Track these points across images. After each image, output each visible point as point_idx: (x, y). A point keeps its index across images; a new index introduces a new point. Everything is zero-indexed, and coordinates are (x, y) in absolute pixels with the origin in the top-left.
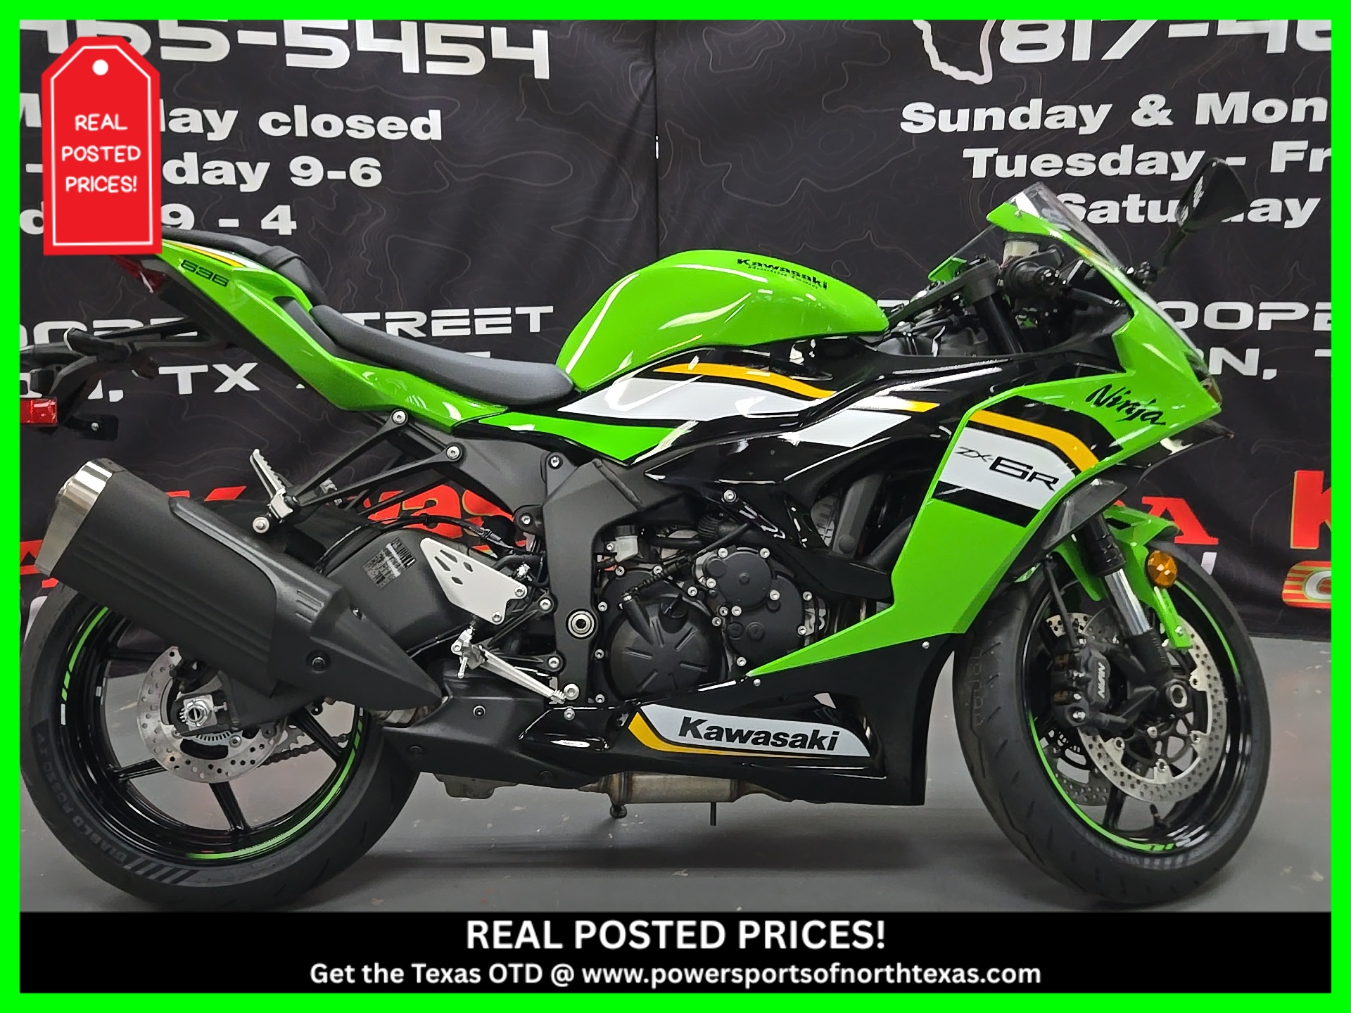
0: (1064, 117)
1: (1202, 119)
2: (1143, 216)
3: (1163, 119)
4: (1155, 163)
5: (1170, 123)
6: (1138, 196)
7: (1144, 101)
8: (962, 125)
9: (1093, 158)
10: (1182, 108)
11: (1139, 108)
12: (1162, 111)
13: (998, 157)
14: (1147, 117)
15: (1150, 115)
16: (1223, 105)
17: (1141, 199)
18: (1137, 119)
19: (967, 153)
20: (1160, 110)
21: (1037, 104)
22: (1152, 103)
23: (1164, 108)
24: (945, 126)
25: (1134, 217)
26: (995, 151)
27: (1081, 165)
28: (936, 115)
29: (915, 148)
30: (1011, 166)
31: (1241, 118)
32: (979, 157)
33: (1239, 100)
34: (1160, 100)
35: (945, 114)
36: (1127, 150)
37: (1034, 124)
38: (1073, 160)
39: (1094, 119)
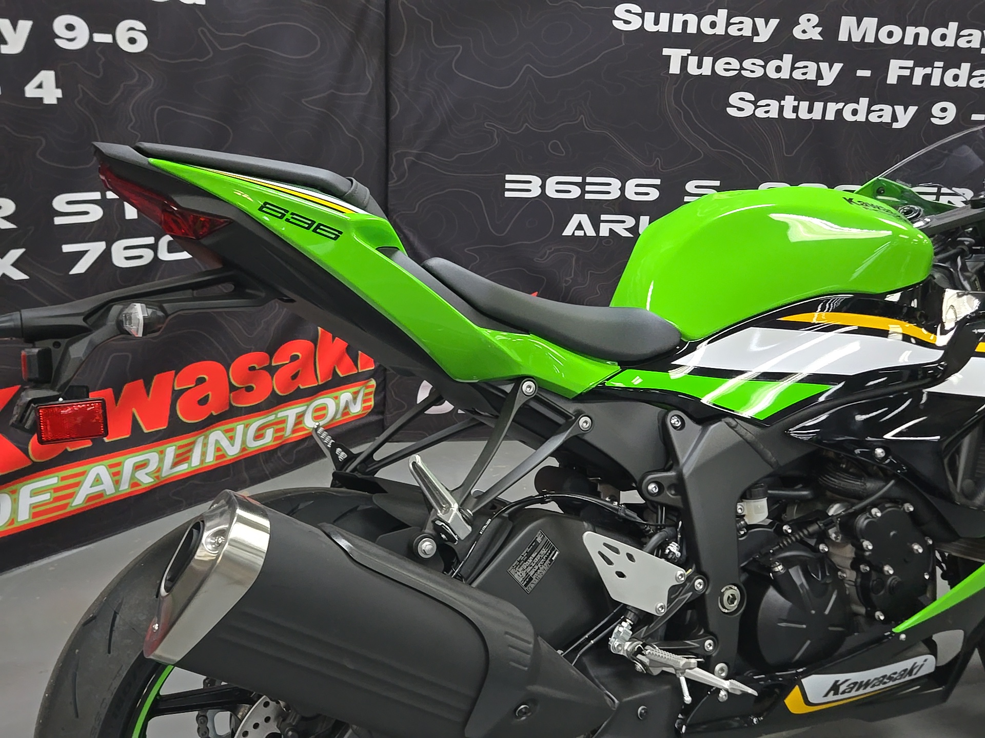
0: (743, 26)
1: (843, 37)
2: (795, 114)
3: (815, 34)
5: (820, 38)
6: (793, 97)
7: (803, 19)
8: (663, 27)
10: (830, 27)
11: (799, 24)
12: (816, 28)
13: (690, 57)
14: (804, 32)
15: (806, 30)
16: (858, 27)
18: (797, 33)
19: (666, 51)
21: (723, 13)
22: (809, 20)
24: (650, 27)
28: (642, 16)
29: (624, 44)
33: (870, 23)
34: (815, 19)
35: (650, 16)
36: (788, 58)
37: (720, 30)
38: (747, 63)
39: (766, 30)
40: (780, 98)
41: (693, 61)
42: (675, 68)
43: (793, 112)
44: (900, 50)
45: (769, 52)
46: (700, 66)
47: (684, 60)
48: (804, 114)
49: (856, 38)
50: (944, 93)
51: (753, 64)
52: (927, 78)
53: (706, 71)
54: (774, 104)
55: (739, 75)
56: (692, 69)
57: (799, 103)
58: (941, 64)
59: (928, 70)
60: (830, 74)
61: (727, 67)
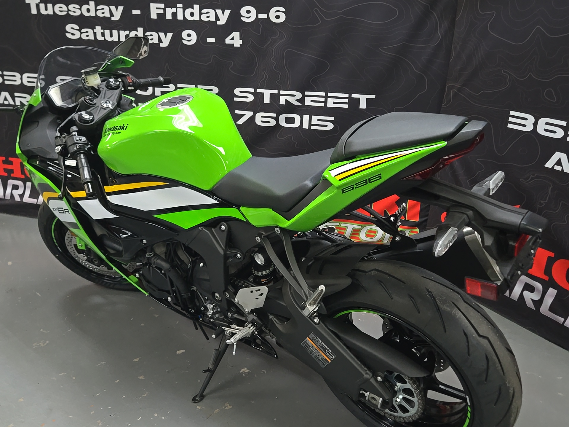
46: (46, 9)
50: (186, 24)
52: (174, 15)
53: (50, 12)
54: (90, 31)
55: (68, 14)
57: (104, 31)
58: (181, 6)
59: (174, 10)
61: (61, 9)
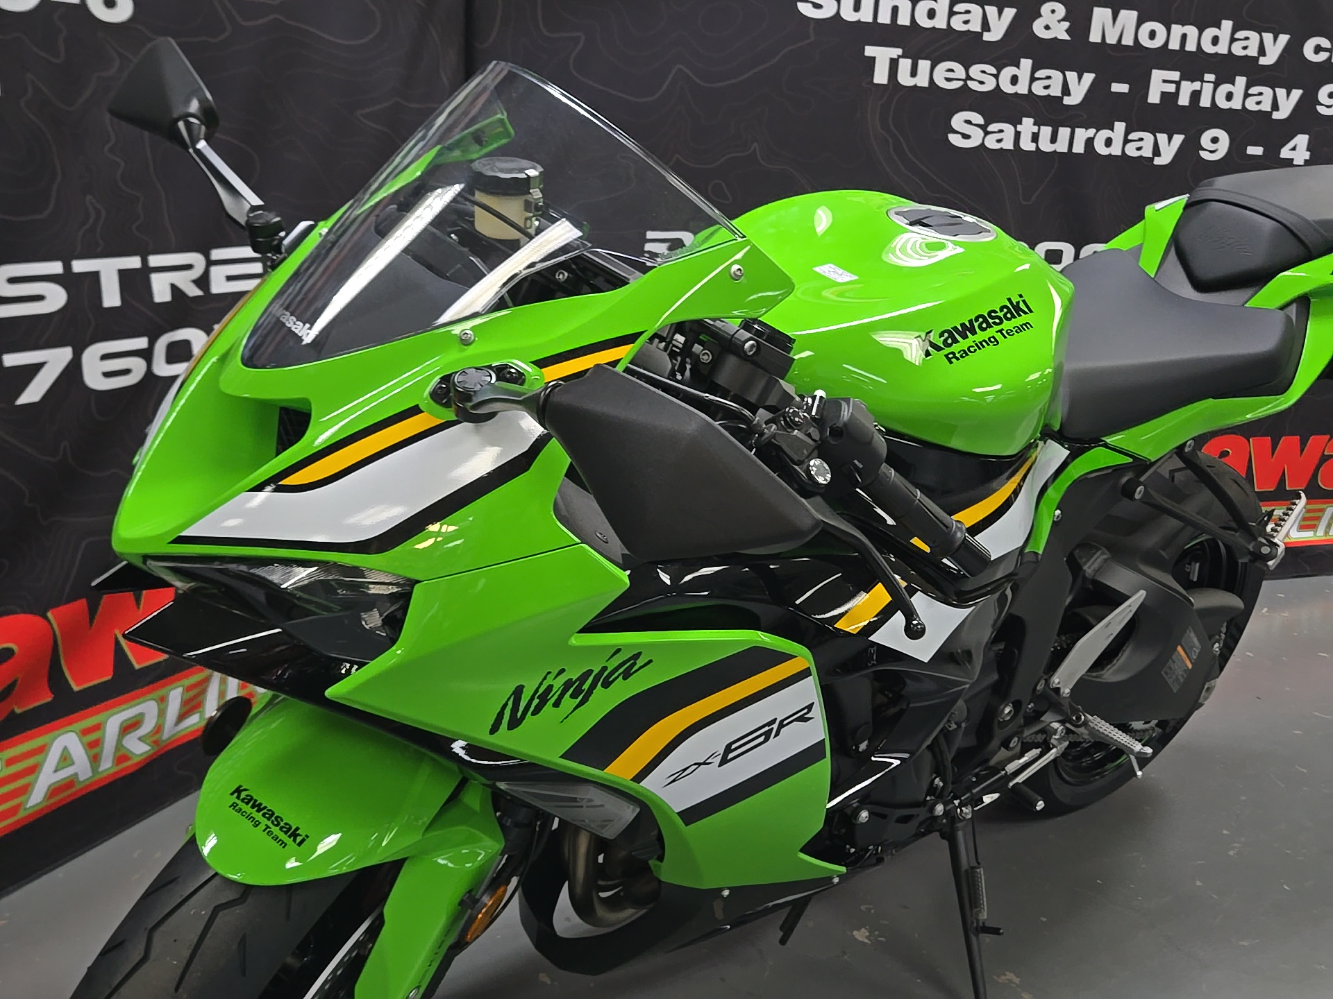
1: (1095, 37)
4: (1050, 83)
9: (994, 71)
10: (1079, 21)
12: (1062, 23)
14: (1047, 27)
15: (1050, 26)
17: (1035, 124)
18: (1038, 28)
19: (870, 51)
20: (1059, 21)
23: (1064, 20)
25: (1027, 145)
26: (899, 51)
27: (983, 78)
29: (812, 39)
30: (914, 73)
31: (1128, 41)
32: (881, 55)
38: (975, 70)
40: (1016, 122)
41: (905, 65)
42: (881, 76)
43: (1032, 141)
44: (1164, 57)
45: (1002, 55)
47: (894, 64)
48: (1046, 146)
49: (1111, 39)
51: (983, 72)
56: (905, 79)
60: (1079, 87)
